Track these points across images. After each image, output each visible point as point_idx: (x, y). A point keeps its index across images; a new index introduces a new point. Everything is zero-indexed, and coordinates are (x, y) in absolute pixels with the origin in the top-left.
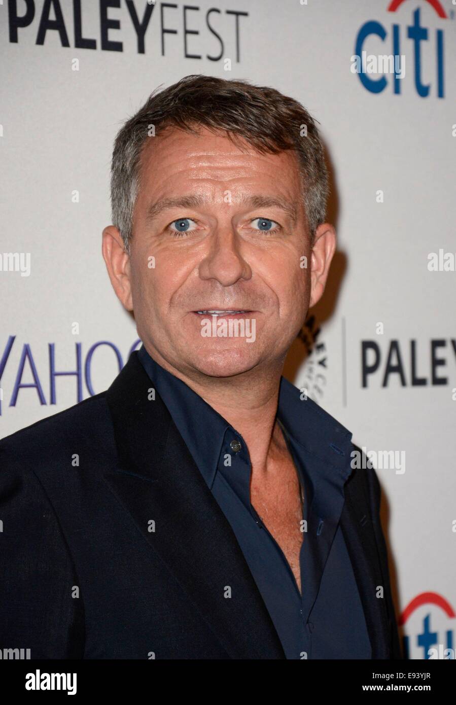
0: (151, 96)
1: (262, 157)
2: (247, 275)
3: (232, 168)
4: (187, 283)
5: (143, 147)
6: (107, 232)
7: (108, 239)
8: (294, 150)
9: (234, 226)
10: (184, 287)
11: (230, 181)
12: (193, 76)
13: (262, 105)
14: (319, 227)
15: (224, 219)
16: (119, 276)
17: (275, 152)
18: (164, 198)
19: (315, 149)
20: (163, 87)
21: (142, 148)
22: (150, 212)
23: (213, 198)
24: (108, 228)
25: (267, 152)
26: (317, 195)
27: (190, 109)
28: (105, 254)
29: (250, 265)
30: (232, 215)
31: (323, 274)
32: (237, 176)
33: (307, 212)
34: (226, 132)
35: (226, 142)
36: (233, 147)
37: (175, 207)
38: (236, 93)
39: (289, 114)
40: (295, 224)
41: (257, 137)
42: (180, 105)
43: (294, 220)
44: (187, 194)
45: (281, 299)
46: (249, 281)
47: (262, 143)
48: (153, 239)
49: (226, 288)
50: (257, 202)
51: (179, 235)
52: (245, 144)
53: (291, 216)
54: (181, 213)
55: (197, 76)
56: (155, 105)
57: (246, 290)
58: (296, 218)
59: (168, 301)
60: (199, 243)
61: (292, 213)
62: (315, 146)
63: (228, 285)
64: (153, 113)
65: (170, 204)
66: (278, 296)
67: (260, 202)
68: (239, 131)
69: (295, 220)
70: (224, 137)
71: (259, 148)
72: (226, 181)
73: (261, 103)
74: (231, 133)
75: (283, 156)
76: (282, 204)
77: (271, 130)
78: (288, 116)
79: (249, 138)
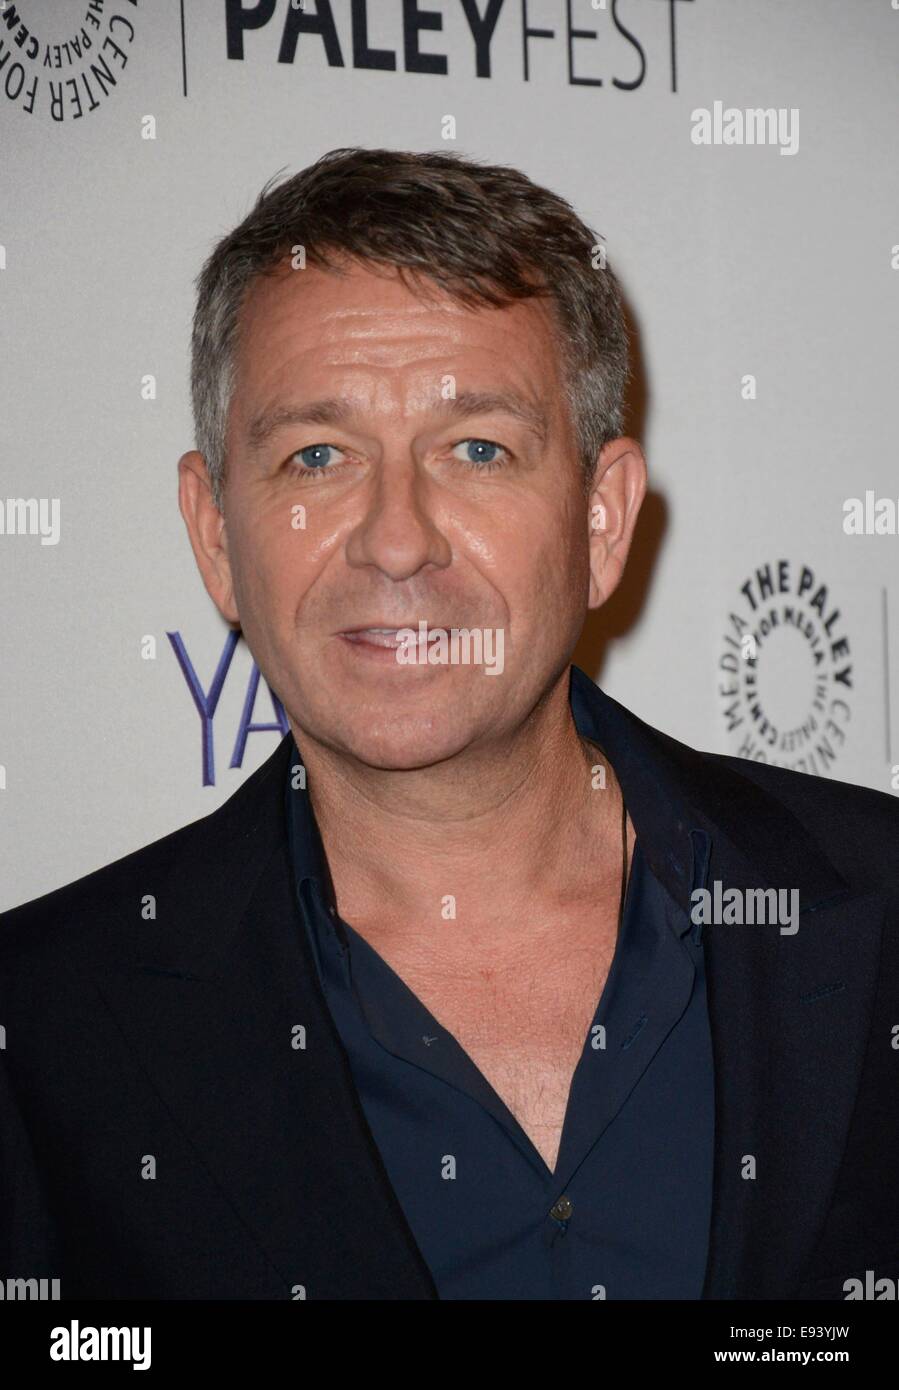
0: (265, 190)
1: (472, 317)
2: (440, 558)
3: (409, 341)
4: (326, 574)
5: (244, 296)
6: (185, 464)
7: (191, 478)
8: (546, 296)
9: (419, 458)
10: (320, 584)
11: (407, 367)
12: (343, 150)
13: (473, 210)
14: (607, 448)
15: (397, 443)
16: (212, 552)
17: (499, 304)
18: (277, 406)
19: (588, 293)
20: (286, 172)
21: (241, 298)
22: (253, 435)
23: (373, 402)
24: (188, 456)
25: (482, 305)
26: (597, 386)
27: (326, 223)
28: (184, 508)
29: (448, 539)
30: (413, 435)
31: (621, 538)
32: (421, 355)
33: (575, 420)
34: (395, 269)
35: (397, 289)
36: (411, 297)
37: (299, 424)
38: (421, 187)
39: (533, 225)
40: (544, 448)
41: (460, 276)
42: (308, 213)
43: (541, 438)
44: (319, 396)
45: (512, 604)
46: (447, 570)
47: (471, 287)
48: (263, 485)
49: (400, 584)
50: (461, 406)
51: (309, 474)
52: (436, 293)
53: (534, 431)
54: (313, 434)
55: (351, 150)
56: (268, 211)
57: (441, 589)
58: (546, 434)
59: (291, 614)
60: (350, 492)
61: (538, 427)
62: (591, 287)
63: (403, 579)
64: (262, 229)
65: (289, 418)
66: (507, 599)
67: (467, 404)
68: (423, 267)
69: (543, 438)
70: (392, 279)
71: (465, 297)
72: (398, 368)
73: (473, 205)
74: (406, 272)
75: (519, 310)
76: (514, 407)
77: (492, 260)
78: (532, 228)
79: (444, 279)
